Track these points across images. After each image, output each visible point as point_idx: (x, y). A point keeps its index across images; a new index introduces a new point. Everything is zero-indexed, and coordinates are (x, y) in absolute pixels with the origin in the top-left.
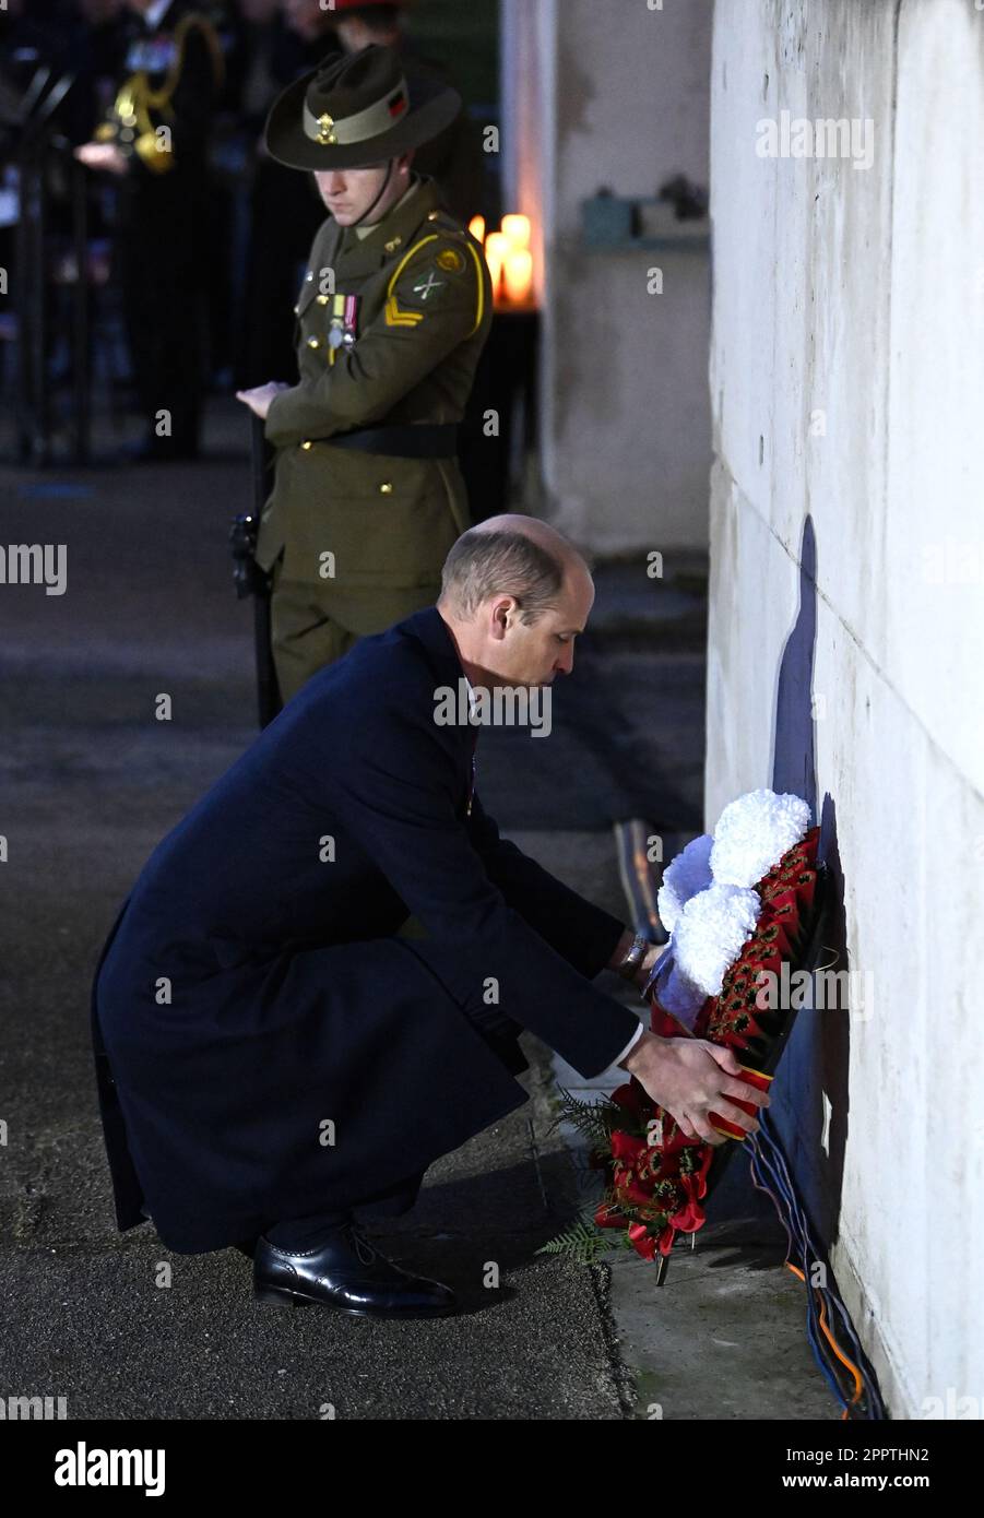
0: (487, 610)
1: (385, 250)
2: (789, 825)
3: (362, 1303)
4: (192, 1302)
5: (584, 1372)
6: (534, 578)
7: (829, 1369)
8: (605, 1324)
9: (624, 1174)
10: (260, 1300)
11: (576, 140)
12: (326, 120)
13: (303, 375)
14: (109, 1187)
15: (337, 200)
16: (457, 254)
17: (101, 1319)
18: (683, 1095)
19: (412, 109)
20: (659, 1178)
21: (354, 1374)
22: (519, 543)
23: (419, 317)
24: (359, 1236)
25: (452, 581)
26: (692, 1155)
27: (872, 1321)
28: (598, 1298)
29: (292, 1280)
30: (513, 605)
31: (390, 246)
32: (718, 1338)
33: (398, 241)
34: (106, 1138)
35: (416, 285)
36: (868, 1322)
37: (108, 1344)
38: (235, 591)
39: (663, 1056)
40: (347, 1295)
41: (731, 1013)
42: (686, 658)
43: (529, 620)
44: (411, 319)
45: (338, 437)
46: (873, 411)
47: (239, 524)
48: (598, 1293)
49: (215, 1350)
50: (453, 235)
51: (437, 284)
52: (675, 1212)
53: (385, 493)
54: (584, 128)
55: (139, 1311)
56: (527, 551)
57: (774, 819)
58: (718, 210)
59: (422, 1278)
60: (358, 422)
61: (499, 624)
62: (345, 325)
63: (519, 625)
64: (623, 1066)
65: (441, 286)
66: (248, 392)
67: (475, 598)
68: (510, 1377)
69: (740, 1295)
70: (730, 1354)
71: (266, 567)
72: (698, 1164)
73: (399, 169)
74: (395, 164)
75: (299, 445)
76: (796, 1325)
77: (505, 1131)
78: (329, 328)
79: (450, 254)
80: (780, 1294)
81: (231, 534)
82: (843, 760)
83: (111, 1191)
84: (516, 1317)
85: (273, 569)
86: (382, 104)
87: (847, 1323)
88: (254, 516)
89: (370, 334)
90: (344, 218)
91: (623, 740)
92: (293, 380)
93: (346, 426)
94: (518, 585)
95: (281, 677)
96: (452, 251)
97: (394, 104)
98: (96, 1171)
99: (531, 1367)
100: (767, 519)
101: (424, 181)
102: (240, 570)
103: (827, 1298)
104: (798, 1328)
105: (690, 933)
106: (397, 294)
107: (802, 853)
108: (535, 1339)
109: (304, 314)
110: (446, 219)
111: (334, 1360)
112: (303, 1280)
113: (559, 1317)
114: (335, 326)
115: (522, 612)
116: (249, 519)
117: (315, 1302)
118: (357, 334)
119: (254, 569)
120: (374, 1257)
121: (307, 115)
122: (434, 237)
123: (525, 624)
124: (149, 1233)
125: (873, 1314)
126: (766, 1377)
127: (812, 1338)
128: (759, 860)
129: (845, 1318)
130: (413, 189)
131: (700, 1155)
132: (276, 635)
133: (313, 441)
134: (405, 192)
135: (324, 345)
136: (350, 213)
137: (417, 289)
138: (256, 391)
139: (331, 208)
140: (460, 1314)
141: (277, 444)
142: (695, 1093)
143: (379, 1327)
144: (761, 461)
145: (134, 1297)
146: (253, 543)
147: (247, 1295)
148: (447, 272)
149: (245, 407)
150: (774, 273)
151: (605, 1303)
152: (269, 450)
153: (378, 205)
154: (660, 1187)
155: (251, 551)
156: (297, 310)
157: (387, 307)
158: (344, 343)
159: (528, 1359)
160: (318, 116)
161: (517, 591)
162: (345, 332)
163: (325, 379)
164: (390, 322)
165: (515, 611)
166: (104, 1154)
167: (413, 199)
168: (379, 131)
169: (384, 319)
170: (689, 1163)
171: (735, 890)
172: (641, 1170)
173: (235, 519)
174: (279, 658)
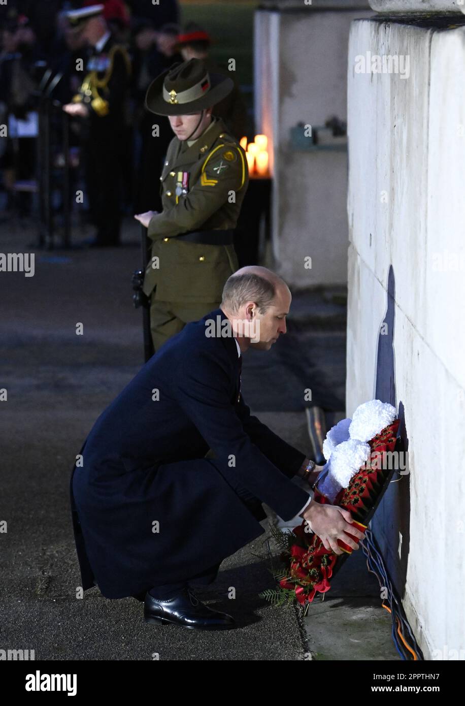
0: (243, 309)
1: (201, 152)
2: (387, 417)
3: (192, 623)
4: (116, 623)
5: (292, 654)
6: (262, 292)
7: (402, 653)
8: (301, 633)
9: (295, 564)
10: (147, 622)
11: (287, 100)
12: (173, 93)
13: (165, 208)
14: (79, 572)
15: (178, 129)
16: (233, 153)
17: (76, 631)
18: (327, 530)
19: (212, 87)
20: (311, 567)
21: (189, 655)
22: (253, 278)
23: (216, 182)
24: (191, 593)
25: (226, 299)
26: (327, 558)
27: (421, 631)
28: (298, 621)
29: (161, 613)
30: (254, 306)
31: (203, 149)
32: (353, 638)
33: (206, 147)
34: (77, 550)
35: (214, 167)
36: (419, 631)
37: (79, 642)
38: (134, 305)
39: (319, 512)
40: (186, 620)
41: (351, 496)
42: (337, 334)
43: (263, 312)
44: (213, 183)
45: (181, 236)
46: (420, 222)
47: (135, 274)
48: (298, 619)
49: (127, 645)
50: (231, 145)
51: (224, 167)
52: (317, 583)
53: (201, 261)
54: (291, 95)
55: (93, 627)
56: (257, 281)
57: (380, 413)
58: (351, 132)
59: (220, 612)
60: (189, 230)
61: (249, 315)
62: (183, 185)
63: (258, 314)
64: (302, 516)
65: (225, 168)
66: (140, 215)
67: (237, 305)
68: (259, 656)
69: (362, 619)
70: (358, 646)
71: (148, 294)
72: (329, 562)
73: (206, 114)
74: (204, 112)
75: (163, 239)
76: (387, 632)
77: (257, 546)
78: (176, 187)
79: (230, 153)
80: (380, 619)
81: (132, 279)
82: (407, 380)
83: (80, 574)
84: (262, 630)
85: (151, 295)
86: (198, 86)
87: (410, 632)
88: (143, 271)
89: (194, 189)
90: (182, 137)
91: (310, 371)
92: (160, 210)
93: (184, 231)
94: (255, 296)
95: (155, 343)
96: (231, 151)
97: (204, 85)
98: (73, 565)
99: (268, 652)
100: (373, 271)
101: (218, 120)
102: (136, 296)
103: (401, 621)
104: (388, 634)
105: (337, 459)
106: (206, 172)
107: (391, 429)
108: (270, 639)
109: (165, 180)
110: (228, 137)
111: (180, 648)
112: (166, 613)
113: (281, 629)
114: (178, 186)
115: (259, 308)
116: (140, 272)
117: (171, 623)
118: (188, 190)
119: (143, 295)
120: (198, 603)
121: (165, 90)
122: (223, 145)
123: (261, 314)
124: (97, 592)
125: (421, 627)
126: (374, 656)
127: (394, 639)
128: (371, 431)
129: (409, 629)
130: (213, 123)
131: (331, 558)
132: (153, 325)
133: (169, 238)
134: (210, 124)
135: (173, 194)
136: (184, 134)
137: (215, 169)
138: (143, 215)
139: (176, 132)
140: (236, 628)
141: (153, 239)
142: (332, 529)
143: (201, 634)
144: (371, 245)
145: (90, 621)
146: (142, 283)
147: (141, 620)
148: (229, 161)
149: (139, 222)
150: (376, 160)
151: (301, 623)
152: (149, 242)
153: (198, 131)
154: (312, 571)
155: (141, 287)
156: (161, 179)
157: (202, 177)
158: (182, 194)
159: (267, 648)
160: (169, 91)
161: (255, 299)
162: (183, 188)
163: (174, 210)
164: (203, 184)
165: (256, 309)
166: (76, 556)
167: (213, 128)
168: (197, 98)
169: (200, 183)
170: (326, 561)
171: (359, 442)
172: (304, 563)
173: (134, 272)
174: (154, 335)
